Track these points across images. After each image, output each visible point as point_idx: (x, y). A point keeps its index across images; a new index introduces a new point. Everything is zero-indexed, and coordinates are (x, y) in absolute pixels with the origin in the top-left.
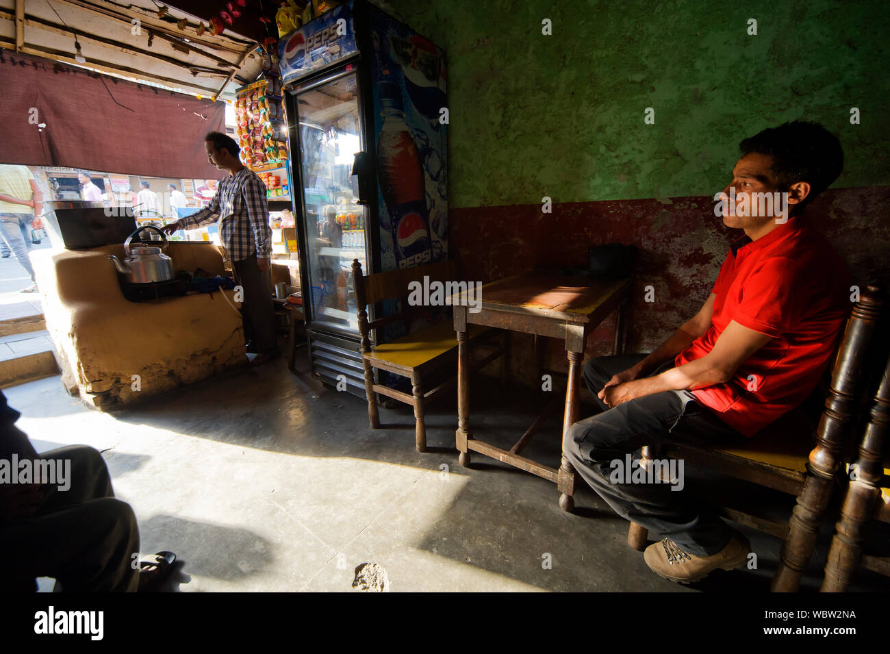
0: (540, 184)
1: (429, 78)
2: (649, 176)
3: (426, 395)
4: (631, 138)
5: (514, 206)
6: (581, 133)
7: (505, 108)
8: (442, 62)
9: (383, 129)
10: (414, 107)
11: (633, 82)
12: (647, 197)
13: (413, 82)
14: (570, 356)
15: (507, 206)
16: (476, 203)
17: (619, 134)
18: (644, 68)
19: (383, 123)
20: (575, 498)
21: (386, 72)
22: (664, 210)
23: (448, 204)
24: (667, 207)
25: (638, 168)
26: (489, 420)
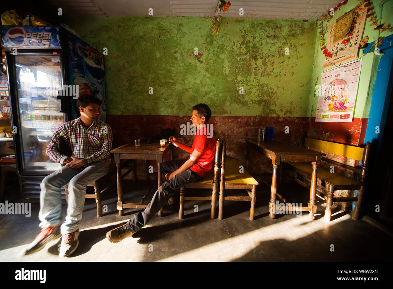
0: (144, 108)
1: (96, 64)
2: (177, 109)
3: (101, 192)
4: (171, 98)
5: (135, 115)
6: (156, 94)
7: (130, 81)
8: (103, 60)
9: (74, 81)
10: (90, 74)
11: (170, 82)
12: (177, 115)
13: (90, 65)
14: (158, 165)
15: (132, 115)
16: (119, 113)
17: (168, 96)
18: (173, 79)
19: (74, 79)
20: (163, 212)
21: (76, 59)
22: (181, 119)
23: (107, 113)
24: (181, 118)
25: (173, 106)
26: (129, 196)
